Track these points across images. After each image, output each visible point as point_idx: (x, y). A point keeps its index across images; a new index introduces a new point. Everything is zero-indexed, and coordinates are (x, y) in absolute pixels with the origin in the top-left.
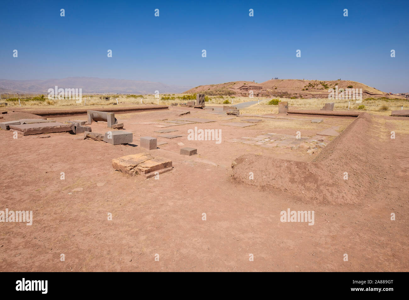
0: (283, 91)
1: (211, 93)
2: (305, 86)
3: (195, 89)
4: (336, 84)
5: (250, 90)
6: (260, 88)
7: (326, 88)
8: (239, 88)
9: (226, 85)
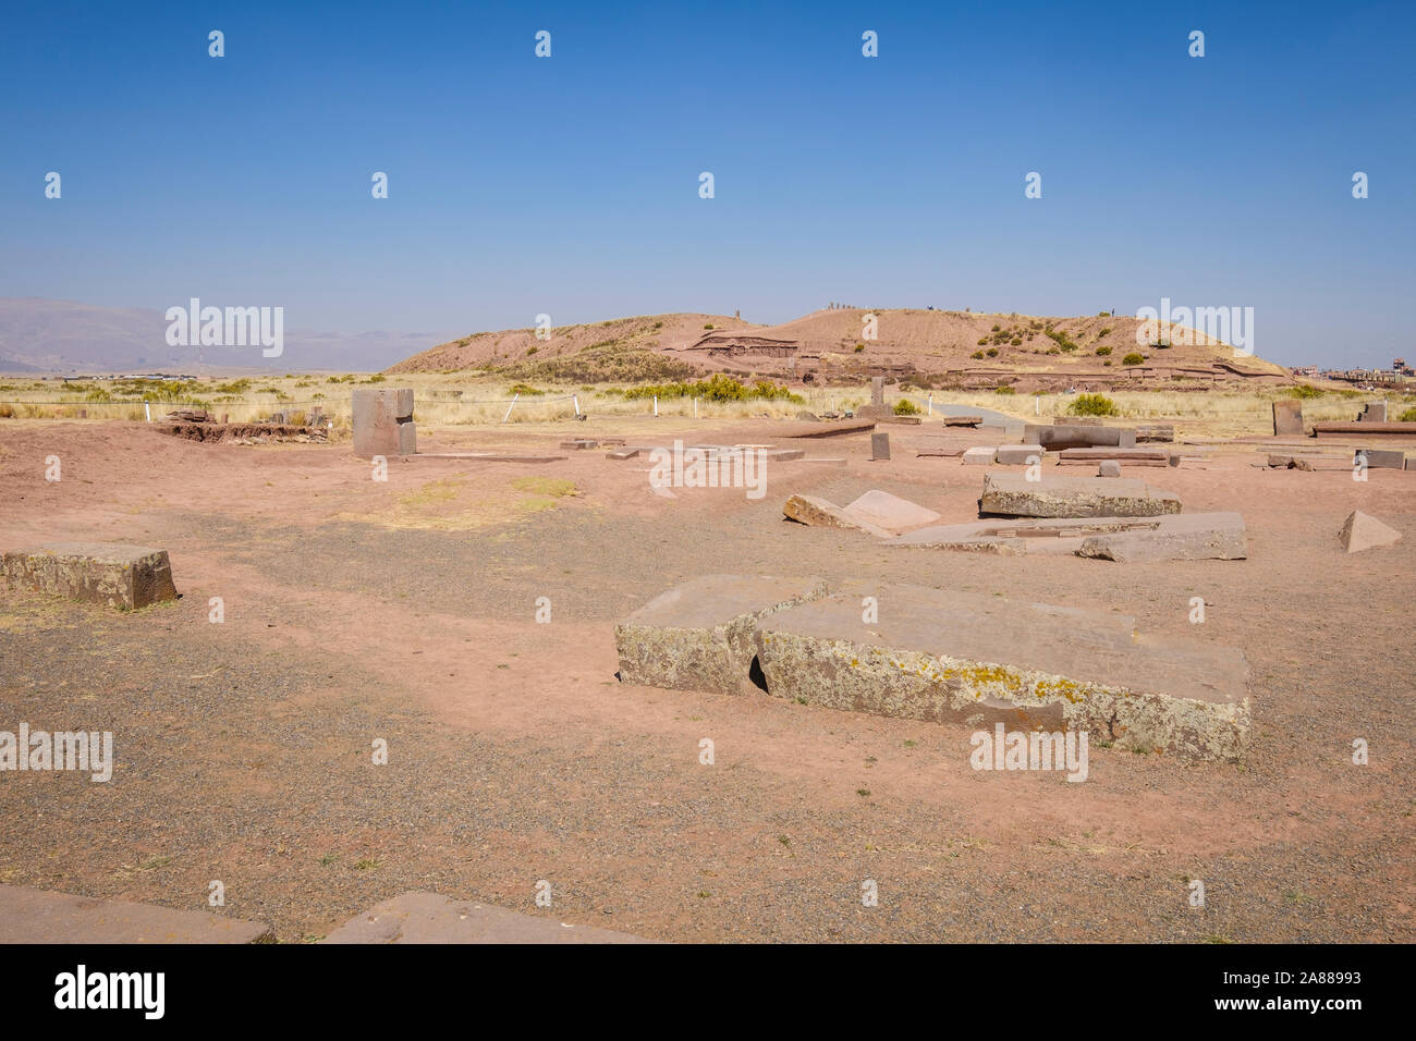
0: (894, 363)
1: (578, 371)
2: (981, 337)
3: (454, 351)
4: (1102, 335)
5: (746, 358)
6: (788, 347)
7: (1068, 347)
8: (695, 348)
9: (614, 334)
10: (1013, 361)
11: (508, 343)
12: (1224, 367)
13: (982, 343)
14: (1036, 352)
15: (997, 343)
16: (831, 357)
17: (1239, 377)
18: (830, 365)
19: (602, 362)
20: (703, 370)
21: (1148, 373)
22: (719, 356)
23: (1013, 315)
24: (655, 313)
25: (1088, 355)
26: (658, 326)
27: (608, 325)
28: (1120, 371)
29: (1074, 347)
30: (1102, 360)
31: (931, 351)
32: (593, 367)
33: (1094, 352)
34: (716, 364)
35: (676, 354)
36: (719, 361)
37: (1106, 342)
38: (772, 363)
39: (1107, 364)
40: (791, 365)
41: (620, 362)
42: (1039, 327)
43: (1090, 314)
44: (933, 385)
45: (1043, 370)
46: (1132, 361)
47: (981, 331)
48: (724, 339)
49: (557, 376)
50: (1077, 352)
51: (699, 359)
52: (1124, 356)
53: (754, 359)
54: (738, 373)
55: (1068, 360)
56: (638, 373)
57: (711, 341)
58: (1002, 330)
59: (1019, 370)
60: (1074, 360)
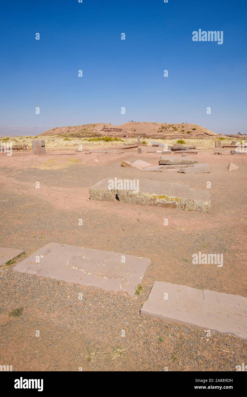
0: (142, 133)
1: (78, 135)
2: (159, 128)
3: (52, 131)
4: (183, 127)
5: (112, 132)
6: (121, 130)
7: (176, 130)
8: (102, 130)
9: (85, 127)
10: (165, 133)
11: (63, 130)
12: (206, 134)
13: (159, 129)
14: (170, 131)
15: (162, 129)
16: (129, 132)
17: (209, 136)
18: (129, 134)
19: (83, 133)
20: (103, 135)
21: (191, 135)
22: (106, 132)
23: (165, 123)
24: (94, 123)
25: (180, 131)
26: (94, 126)
27: (84, 126)
28: (186, 134)
29: (177, 130)
30: (183, 132)
31: (149, 131)
32: (81, 134)
33: (181, 131)
34: (106, 133)
35: (98, 132)
36: (107, 133)
37: (184, 129)
38: (117, 133)
39: (183, 133)
40: (121, 134)
41: (87, 133)
42: (170, 126)
43: (181, 123)
44: (150, 138)
45: (171, 134)
46: (188, 133)
47: (159, 127)
48: (108, 128)
49: (74, 136)
50: (178, 131)
51: (103, 133)
52: (187, 132)
53: (114, 133)
54: (111, 136)
55: (176, 132)
56: (90, 136)
57: (105, 129)
58: (163, 126)
59: (166, 134)
60: (177, 132)
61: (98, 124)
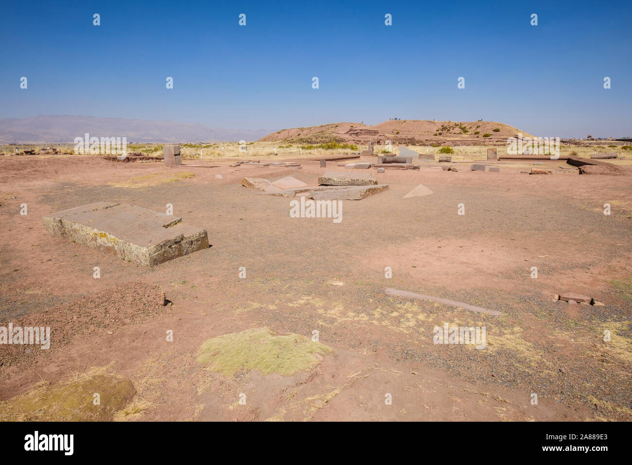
0: (408, 137)
2: (437, 129)
3: (276, 135)
4: (477, 128)
5: (362, 136)
6: (376, 132)
7: (465, 132)
8: (347, 133)
9: (323, 129)
10: (447, 136)
11: (293, 132)
13: (437, 131)
14: (455, 133)
15: (442, 131)
16: (389, 136)
18: (388, 138)
19: (317, 138)
20: (347, 140)
21: (491, 140)
22: (353, 135)
23: (449, 121)
24: (336, 123)
25: (472, 134)
26: (337, 126)
27: (322, 126)
28: (481, 139)
29: (468, 132)
30: (476, 136)
31: (420, 133)
32: (314, 139)
33: (474, 133)
35: (340, 135)
36: (353, 137)
37: (478, 130)
38: (371, 138)
39: (477, 137)
40: (376, 138)
41: (322, 138)
42: (457, 125)
43: (475, 120)
44: (417, 144)
45: (456, 139)
46: (486, 136)
47: (438, 127)
48: (356, 130)
49: (303, 142)
50: (469, 133)
51: (347, 137)
52: (484, 134)
53: (365, 136)
54: (357, 141)
55: (465, 136)
56: (327, 141)
57: (352, 132)
58: (445, 126)
59: (448, 139)
60: (467, 136)
61: (342, 124)
